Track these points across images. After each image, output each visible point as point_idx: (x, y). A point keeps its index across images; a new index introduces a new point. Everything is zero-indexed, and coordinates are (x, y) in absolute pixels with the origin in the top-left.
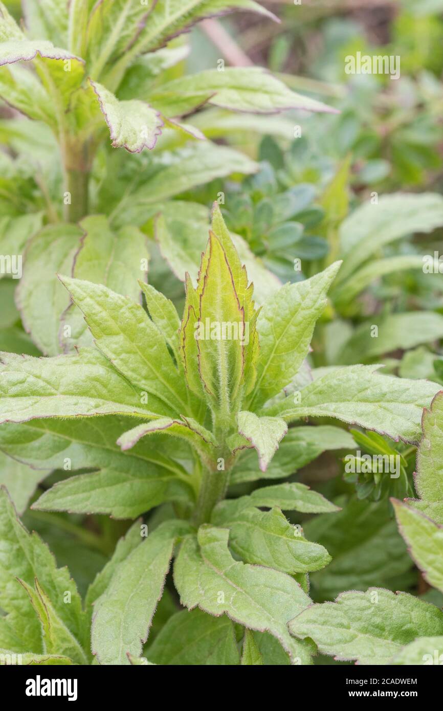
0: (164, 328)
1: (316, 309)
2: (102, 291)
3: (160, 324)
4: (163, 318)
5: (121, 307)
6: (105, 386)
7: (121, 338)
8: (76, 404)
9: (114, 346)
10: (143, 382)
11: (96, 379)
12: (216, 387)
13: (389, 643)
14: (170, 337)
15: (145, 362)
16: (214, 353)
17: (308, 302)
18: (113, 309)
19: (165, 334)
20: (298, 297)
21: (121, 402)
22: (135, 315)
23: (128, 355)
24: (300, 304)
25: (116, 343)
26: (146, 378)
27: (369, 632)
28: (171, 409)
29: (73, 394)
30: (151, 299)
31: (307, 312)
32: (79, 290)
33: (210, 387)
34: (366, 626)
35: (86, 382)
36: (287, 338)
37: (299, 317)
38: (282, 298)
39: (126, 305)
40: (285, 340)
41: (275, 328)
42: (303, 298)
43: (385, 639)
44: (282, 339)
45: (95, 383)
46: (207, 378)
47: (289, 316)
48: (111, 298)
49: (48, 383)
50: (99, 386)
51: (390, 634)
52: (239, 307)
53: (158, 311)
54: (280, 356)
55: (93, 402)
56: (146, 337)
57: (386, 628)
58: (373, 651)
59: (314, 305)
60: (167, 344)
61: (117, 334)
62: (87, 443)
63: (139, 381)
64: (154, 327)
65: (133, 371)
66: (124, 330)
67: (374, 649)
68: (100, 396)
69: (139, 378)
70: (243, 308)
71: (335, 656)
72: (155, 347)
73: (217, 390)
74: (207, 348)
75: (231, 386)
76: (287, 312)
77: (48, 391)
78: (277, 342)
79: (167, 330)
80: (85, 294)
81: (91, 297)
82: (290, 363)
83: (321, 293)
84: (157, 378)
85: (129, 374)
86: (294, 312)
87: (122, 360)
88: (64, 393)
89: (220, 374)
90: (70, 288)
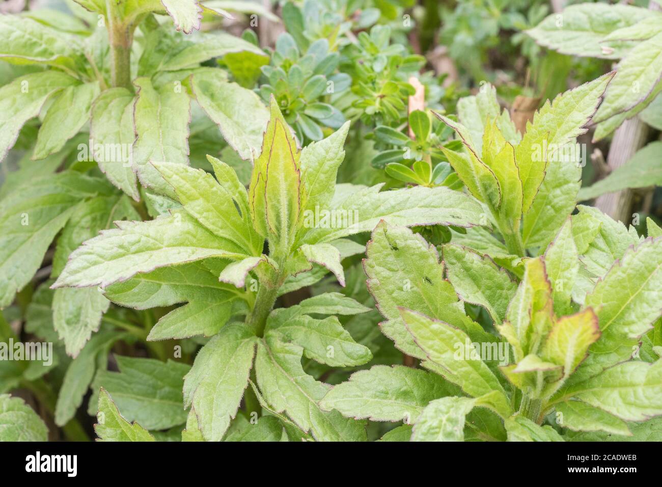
0: (230, 189)
1: (338, 159)
2: (183, 168)
3: (226, 186)
4: (227, 181)
5: (198, 178)
6: (195, 237)
7: (201, 201)
8: (179, 253)
9: (198, 208)
10: (221, 231)
11: (188, 233)
12: (278, 229)
13: (392, 403)
14: (234, 194)
15: (219, 216)
16: (277, 205)
17: (331, 155)
18: (193, 181)
19: (231, 193)
20: (323, 152)
21: (207, 247)
22: (208, 183)
23: (207, 213)
24: (326, 157)
25: (199, 206)
26: (221, 228)
27: (377, 397)
28: (239, 247)
29: (173, 246)
30: (218, 168)
31: (332, 162)
32: (167, 170)
33: (274, 229)
34: (374, 393)
35: (181, 235)
36: (319, 184)
37: (326, 167)
38: (310, 154)
39: (201, 175)
40: (317, 185)
41: (309, 177)
42: (327, 152)
43: (390, 399)
44: (315, 185)
45: (187, 235)
46: (272, 223)
47: (318, 167)
48: (190, 173)
49: (156, 240)
50: (190, 237)
51: (393, 395)
52: (296, 169)
53: (224, 176)
54: (314, 197)
55: (190, 249)
56: (218, 198)
57: (389, 392)
58: (381, 410)
59: (337, 156)
60: (234, 200)
61: (197, 199)
62: (173, 283)
63: (219, 231)
64: (223, 190)
65: (213, 224)
66: (202, 195)
67: (382, 409)
68: (192, 245)
69: (218, 228)
70: (299, 170)
71: (355, 417)
72: (226, 204)
73: (279, 231)
74: (272, 202)
75: (289, 227)
76: (317, 164)
77: (157, 246)
78: (312, 187)
79: (232, 190)
80: (172, 173)
81: (177, 174)
82: (323, 202)
83: (340, 146)
84: (228, 226)
85: (211, 227)
86: (321, 164)
87: (205, 217)
88: (168, 246)
89: (282, 219)
90: (160, 169)
